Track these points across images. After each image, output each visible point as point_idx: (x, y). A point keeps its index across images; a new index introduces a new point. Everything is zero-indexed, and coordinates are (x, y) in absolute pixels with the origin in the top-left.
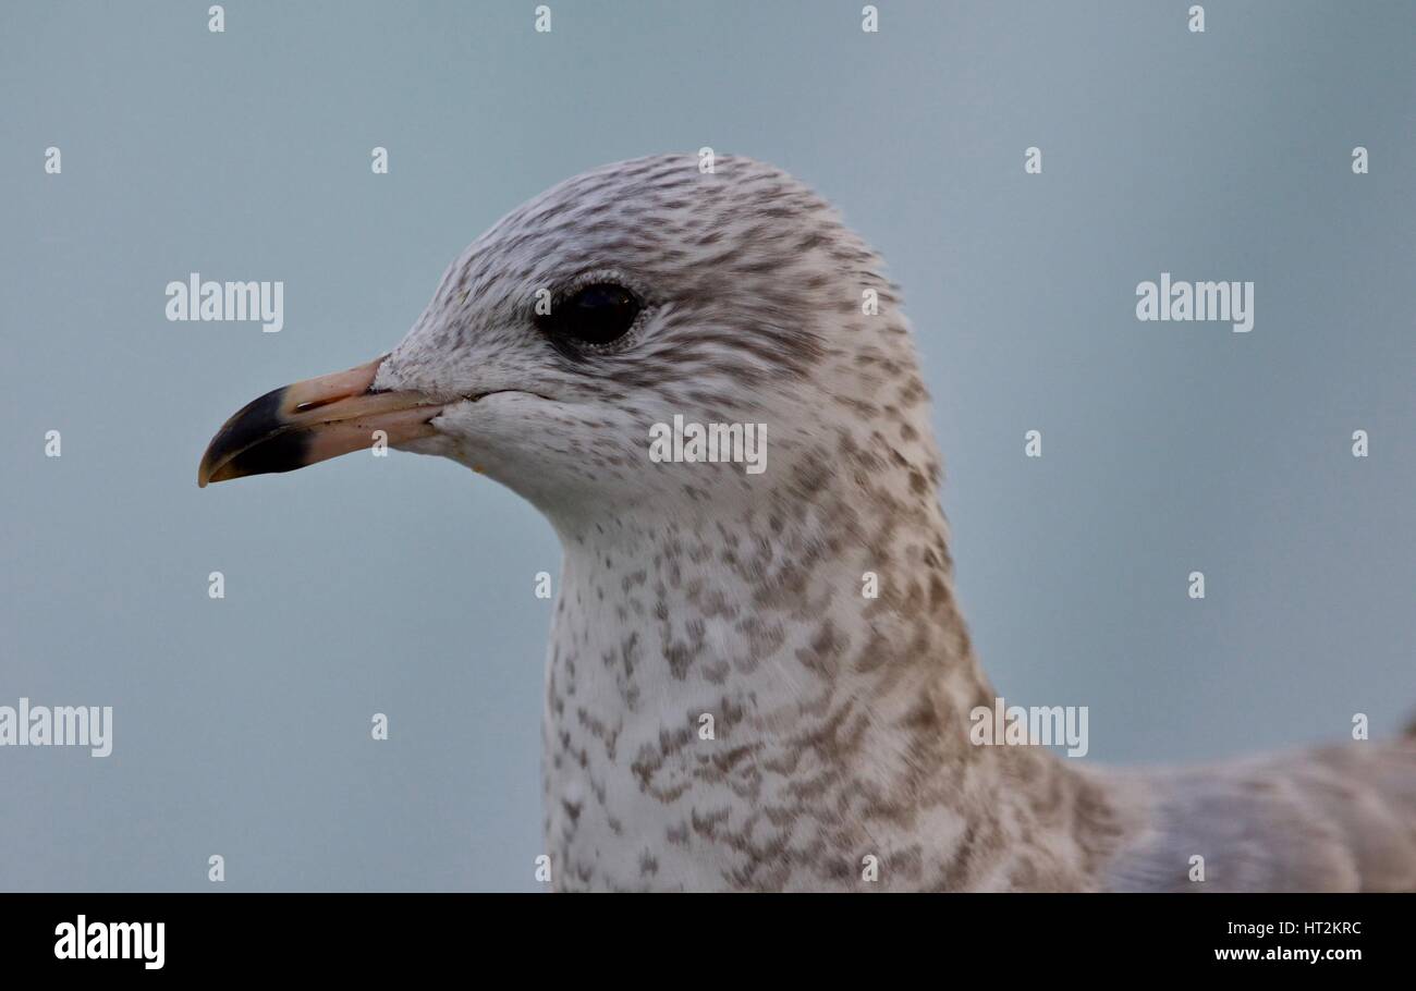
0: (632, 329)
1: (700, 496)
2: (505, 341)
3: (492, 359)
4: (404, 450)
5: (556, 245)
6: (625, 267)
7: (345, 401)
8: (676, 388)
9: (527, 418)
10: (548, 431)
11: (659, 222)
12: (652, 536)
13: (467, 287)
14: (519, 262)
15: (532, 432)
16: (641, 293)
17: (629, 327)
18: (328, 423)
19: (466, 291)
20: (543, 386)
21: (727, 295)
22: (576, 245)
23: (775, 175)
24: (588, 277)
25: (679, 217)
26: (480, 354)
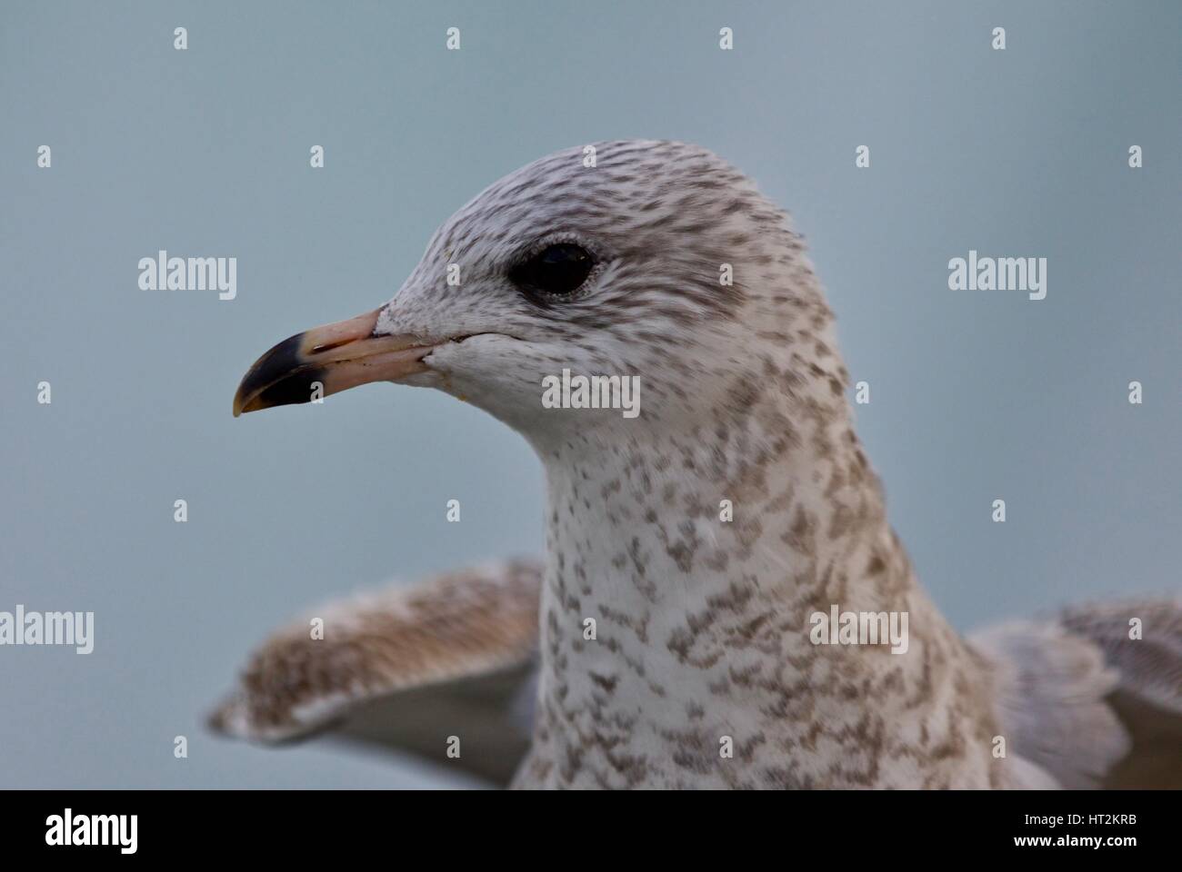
0: (587, 281)
1: (650, 417)
2: (483, 292)
3: (472, 307)
4: (402, 383)
5: (526, 214)
6: (581, 230)
7: (353, 344)
8: (626, 329)
9: (502, 355)
10: (520, 366)
11: (608, 193)
12: (616, 451)
13: (451, 248)
14: (495, 227)
15: (507, 367)
16: (594, 251)
17: (585, 279)
18: (338, 362)
19: (450, 251)
20: (515, 328)
21: (666, 252)
22: (541, 213)
23: (704, 155)
24: (550, 239)
25: (625, 189)
26: (463, 303)
